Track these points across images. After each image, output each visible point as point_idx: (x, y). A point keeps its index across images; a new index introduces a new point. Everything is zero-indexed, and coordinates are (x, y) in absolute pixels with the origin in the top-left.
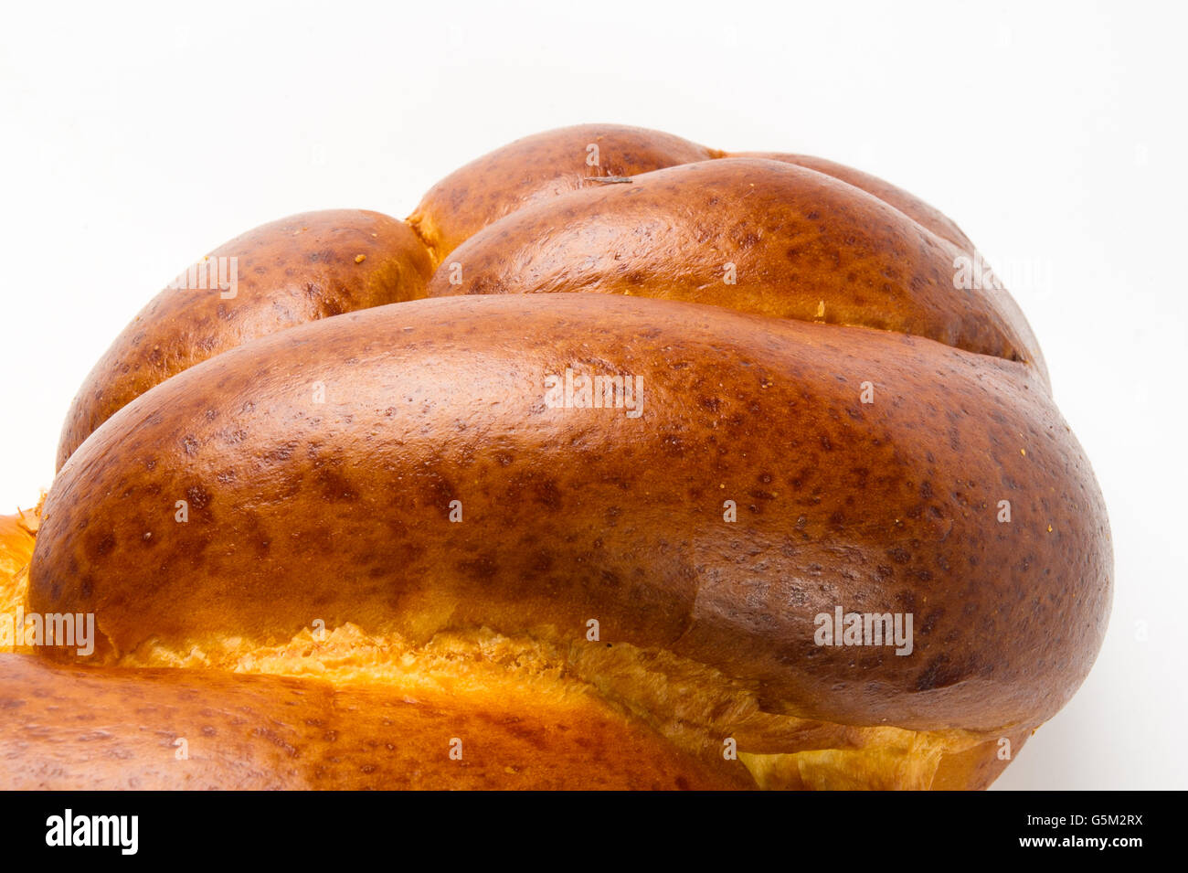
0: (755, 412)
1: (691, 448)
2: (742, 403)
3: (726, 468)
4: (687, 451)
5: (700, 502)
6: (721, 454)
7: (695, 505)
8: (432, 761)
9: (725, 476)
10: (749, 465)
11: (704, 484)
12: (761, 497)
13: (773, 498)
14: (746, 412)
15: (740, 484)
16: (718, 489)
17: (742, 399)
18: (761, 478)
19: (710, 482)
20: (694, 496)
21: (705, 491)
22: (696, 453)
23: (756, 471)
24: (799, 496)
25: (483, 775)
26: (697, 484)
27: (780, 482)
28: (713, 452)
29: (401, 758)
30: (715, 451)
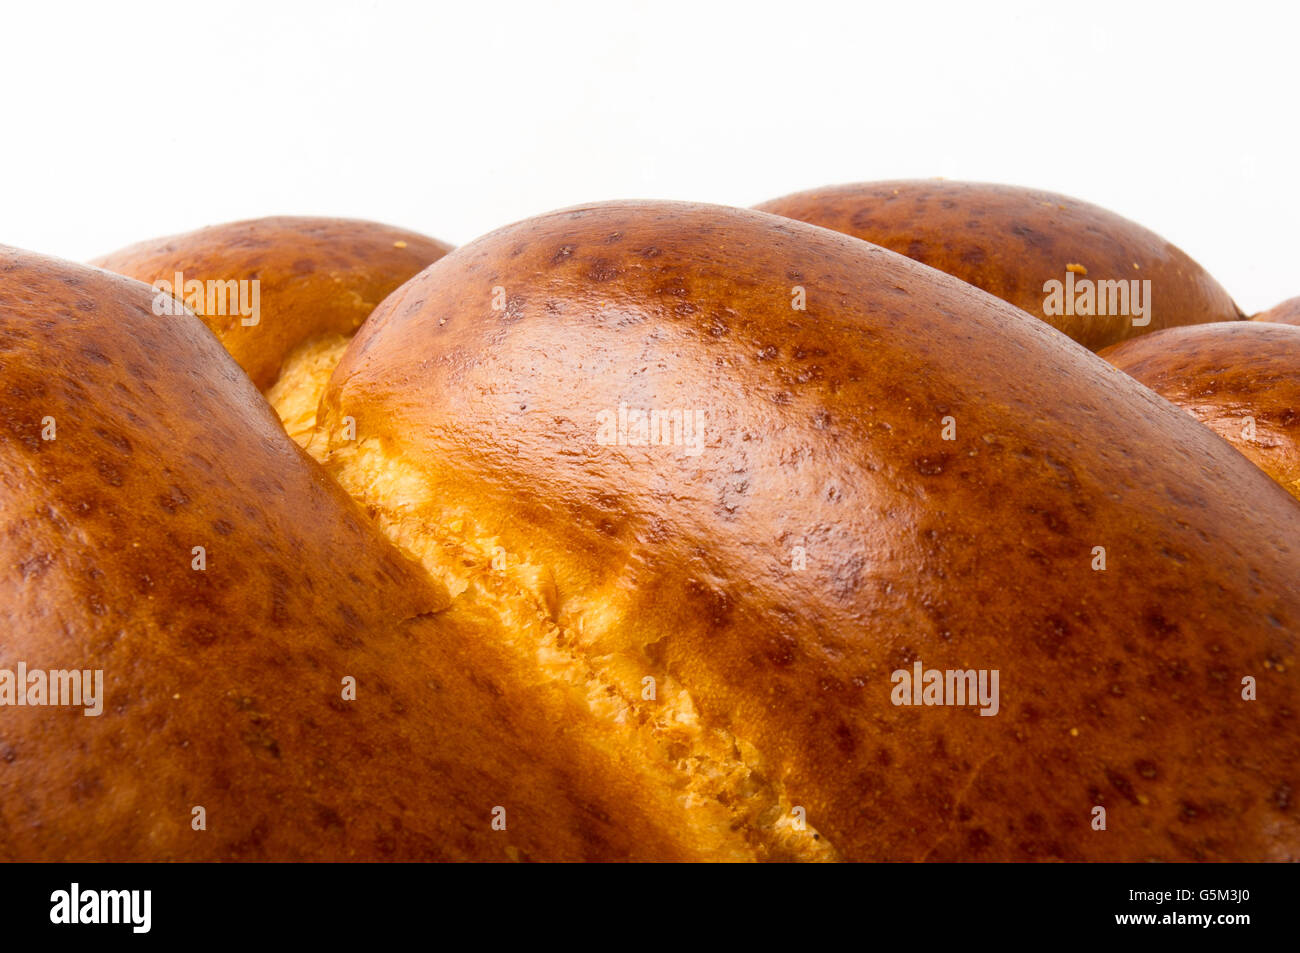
0: (1214, 681)
1: (1074, 655)
2: (1207, 657)
3: (1102, 715)
4: (1065, 654)
5: (1028, 729)
6: (1111, 693)
7: (1017, 726)
8: (427, 762)
9: (1092, 723)
10: (1137, 736)
11: (1052, 711)
12: (1120, 788)
13: (1136, 803)
14: (1200, 670)
15: (1103, 748)
16: (1067, 732)
17: (1212, 653)
18: (1141, 765)
19: (1063, 713)
20: (1026, 716)
21: (1046, 721)
22: (1075, 666)
23: (1141, 750)
24: (1179, 828)
25: (470, 828)
26: (1041, 703)
27: (1165, 792)
28: (1101, 682)
29: (394, 728)
30: (1104, 682)
